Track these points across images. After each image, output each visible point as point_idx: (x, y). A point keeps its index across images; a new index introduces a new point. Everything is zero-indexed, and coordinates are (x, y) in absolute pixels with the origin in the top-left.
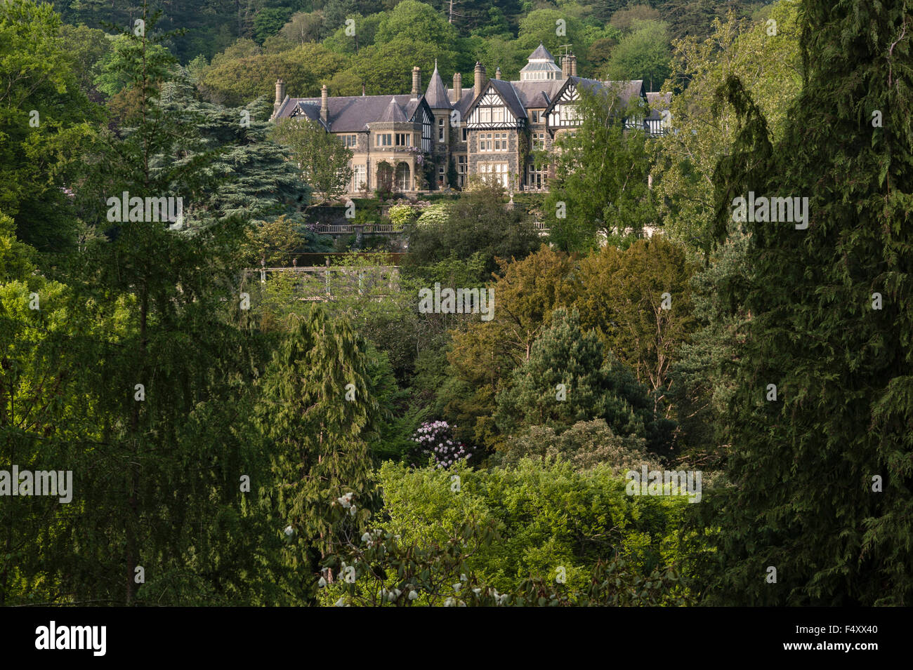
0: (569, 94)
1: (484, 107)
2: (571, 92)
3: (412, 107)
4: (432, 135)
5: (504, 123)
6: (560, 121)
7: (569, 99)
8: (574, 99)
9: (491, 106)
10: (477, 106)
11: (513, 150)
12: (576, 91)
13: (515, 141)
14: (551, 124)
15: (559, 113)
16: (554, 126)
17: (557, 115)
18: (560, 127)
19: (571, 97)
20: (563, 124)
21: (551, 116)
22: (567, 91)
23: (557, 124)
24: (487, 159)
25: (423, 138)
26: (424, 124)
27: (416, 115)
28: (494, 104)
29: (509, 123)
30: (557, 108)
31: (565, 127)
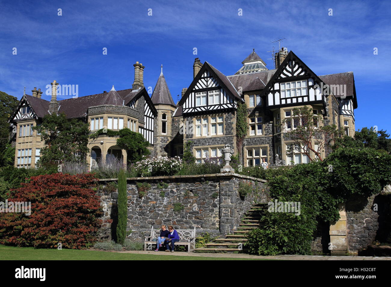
0: (290, 70)
1: (199, 91)
2: (292, 68)
3: (132, 96)
4: (155, 128)
5: (220, 105)
6: (281, 99)
7: (290, 75)
8: (295, 74)
9: (207, 90)
10: (192, 91)
11: (230, 133)
12: (297, 66)
13: (232, 124)
14: (271, 103)
15: (279, 91)
16: (274, 106)
17: (277, 94)
18: (281, 106)
19: (292, 73)
20: (283, 102)
21: (270, 96)
22: (287, 67)
23: (277, 103)
24: (203, 144)
25: (144, 129)
26: (145, 116)
27: (135, 104)
28: (210, 86)
29: (226, 104)
30: (277, 86)
31: (286, 105)
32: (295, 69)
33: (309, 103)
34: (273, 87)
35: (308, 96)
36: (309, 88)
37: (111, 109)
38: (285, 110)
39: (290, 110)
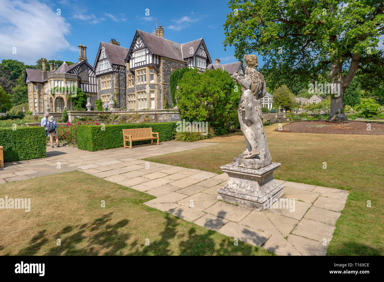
0: (138, 43)
1: (102, 60)
5: (108, 69)
6: (135, 64)
7: (138, 47)
10: (99, 61)
12: (141, 41)
13: (114, 81)
14: (131, 67)
15: (134, 58)
16: (133, 68)
17: (133, 61)
19: (139, 45)
21: (131, 62)
24: (104, 94)
25: (88, 84)
26: (90, 77)
27: (78, 70)
28: (104, 58)
29: (110, 69)
30: (133, 55)
31: (137, 67)
32: (140, 43)
33: (146, 65)
34: (132, 55)
35: (146, 61)
36: (146, 54)
37: (55, 75)
38: (137, 71)
39: (139, 70)
